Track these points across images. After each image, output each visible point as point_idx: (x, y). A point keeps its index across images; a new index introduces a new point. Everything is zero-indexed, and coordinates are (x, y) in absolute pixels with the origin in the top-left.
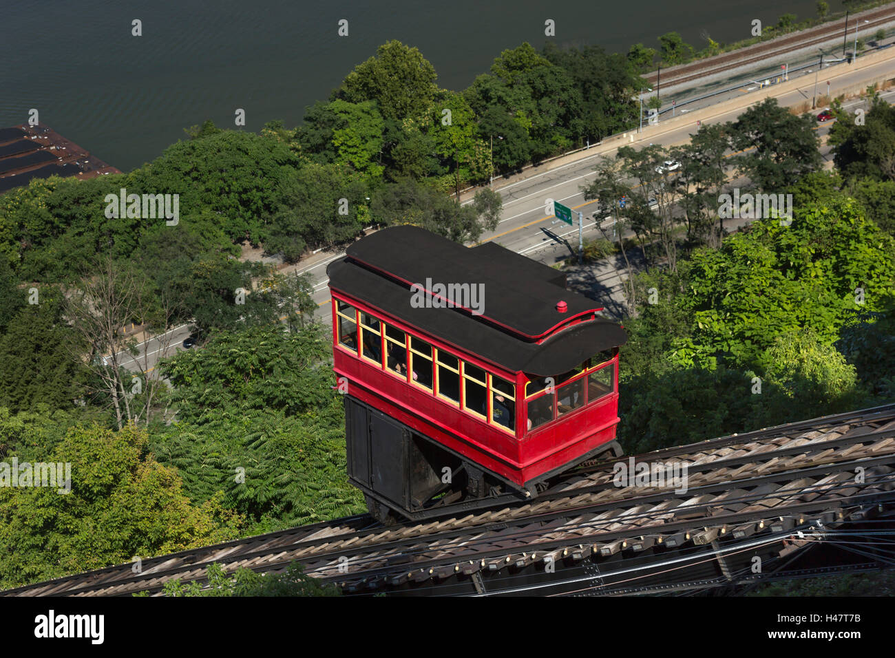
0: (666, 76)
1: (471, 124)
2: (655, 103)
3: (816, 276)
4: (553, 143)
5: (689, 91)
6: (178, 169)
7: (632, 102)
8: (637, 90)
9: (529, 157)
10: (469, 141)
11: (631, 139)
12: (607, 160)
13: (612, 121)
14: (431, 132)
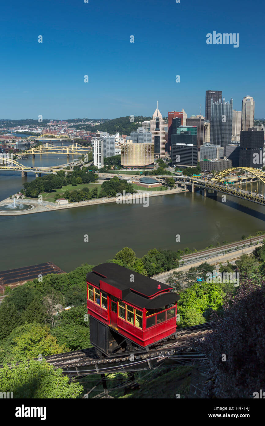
0: (185, 257)
1: (142, 265)
2: (183, 262)
3: (205, 298)
4: (160, 270)
5: (190, 260)
6: (78, 273)
7: (178, 262)
8: (179, 259)
9: (155, 273)
10: (142, 269)
11: (177, 270)
12: (171, 274)
13: (173, 266)
14: (134, 267)
